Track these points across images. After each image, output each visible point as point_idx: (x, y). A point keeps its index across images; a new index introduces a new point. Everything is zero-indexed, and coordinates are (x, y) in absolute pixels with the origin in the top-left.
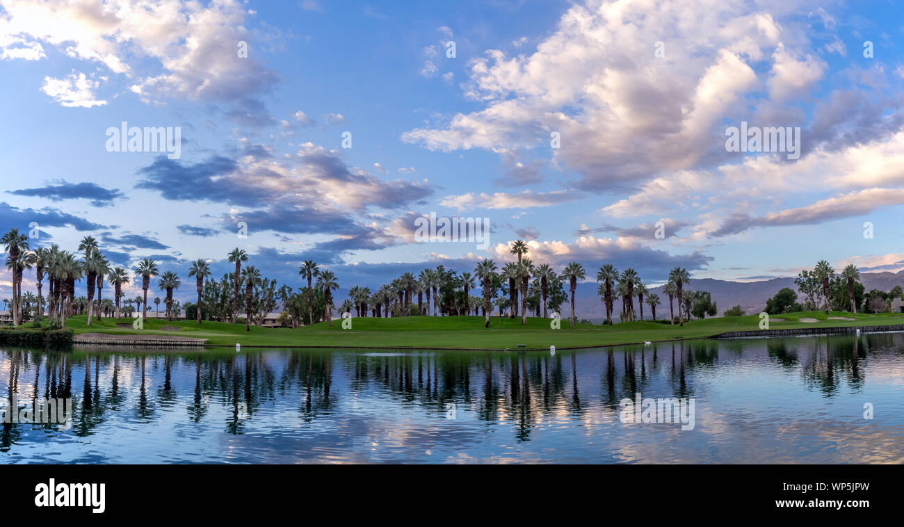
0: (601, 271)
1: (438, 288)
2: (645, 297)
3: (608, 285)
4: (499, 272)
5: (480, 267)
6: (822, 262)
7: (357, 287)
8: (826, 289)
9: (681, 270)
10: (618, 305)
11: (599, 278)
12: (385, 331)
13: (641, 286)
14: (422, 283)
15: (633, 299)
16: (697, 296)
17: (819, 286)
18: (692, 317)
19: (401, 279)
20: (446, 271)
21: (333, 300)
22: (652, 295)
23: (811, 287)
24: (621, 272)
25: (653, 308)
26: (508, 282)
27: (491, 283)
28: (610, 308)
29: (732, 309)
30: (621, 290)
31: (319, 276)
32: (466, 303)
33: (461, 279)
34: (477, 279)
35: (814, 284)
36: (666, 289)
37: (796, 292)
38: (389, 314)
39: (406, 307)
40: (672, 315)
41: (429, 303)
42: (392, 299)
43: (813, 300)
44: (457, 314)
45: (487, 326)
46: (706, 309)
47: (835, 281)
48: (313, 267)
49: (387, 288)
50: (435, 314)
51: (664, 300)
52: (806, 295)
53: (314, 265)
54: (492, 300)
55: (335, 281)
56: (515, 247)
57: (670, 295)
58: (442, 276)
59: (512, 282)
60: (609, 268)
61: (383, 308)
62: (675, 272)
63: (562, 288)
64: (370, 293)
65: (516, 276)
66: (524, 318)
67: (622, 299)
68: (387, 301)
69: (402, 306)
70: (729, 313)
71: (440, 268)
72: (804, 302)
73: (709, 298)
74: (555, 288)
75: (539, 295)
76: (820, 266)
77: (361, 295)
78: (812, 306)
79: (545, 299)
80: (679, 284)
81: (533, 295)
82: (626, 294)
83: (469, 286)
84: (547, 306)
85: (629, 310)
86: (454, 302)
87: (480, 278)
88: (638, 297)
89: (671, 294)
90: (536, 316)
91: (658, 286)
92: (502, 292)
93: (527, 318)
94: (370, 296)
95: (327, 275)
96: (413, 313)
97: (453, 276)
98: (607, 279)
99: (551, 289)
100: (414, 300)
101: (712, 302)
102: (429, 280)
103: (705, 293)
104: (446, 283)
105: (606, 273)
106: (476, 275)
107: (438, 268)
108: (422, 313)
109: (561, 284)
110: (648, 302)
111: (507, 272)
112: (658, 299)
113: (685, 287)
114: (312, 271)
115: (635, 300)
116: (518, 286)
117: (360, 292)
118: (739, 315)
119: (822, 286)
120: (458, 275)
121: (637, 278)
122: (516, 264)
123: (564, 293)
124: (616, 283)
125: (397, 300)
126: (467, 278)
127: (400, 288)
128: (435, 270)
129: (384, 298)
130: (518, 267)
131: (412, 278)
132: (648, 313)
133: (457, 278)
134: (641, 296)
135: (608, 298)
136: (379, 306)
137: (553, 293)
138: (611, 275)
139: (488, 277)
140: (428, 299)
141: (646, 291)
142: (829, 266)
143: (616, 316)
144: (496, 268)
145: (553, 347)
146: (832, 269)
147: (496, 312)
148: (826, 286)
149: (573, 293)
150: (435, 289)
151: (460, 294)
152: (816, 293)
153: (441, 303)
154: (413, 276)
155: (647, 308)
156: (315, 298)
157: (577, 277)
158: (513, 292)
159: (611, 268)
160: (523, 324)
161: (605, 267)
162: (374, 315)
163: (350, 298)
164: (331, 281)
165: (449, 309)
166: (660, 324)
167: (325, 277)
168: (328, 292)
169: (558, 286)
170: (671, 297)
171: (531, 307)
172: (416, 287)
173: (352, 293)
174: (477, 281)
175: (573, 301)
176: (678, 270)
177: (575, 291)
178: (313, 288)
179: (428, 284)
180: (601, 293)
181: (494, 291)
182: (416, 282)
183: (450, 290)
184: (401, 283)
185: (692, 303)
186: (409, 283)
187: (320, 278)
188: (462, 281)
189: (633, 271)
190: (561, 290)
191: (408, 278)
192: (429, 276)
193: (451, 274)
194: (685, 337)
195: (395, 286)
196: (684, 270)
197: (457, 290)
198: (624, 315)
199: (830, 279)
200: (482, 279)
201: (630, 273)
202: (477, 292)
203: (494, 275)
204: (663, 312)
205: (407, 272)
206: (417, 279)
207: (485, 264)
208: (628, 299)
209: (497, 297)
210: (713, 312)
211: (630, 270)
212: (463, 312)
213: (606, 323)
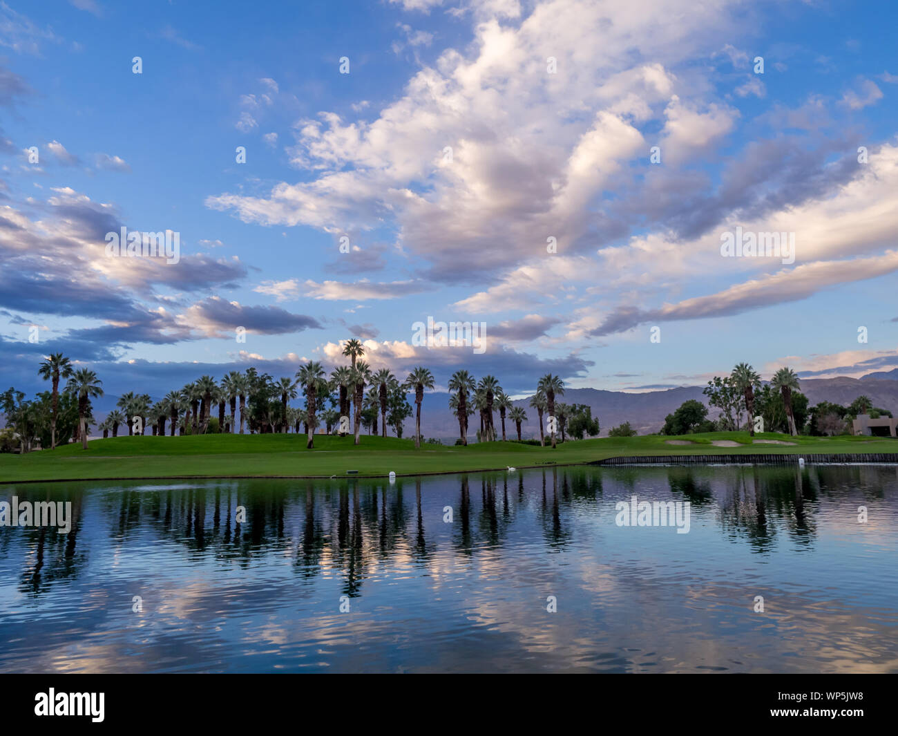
0: (453, 379)
1: (247, 398)
2: (508, 411)
3: (462, 396)
4: (328, 378)
5: (303, 371)
6: (742, 365)
7: (132, 394)
8: (749, 402)
9: (553, 378)
10: (475, 421)
11: (452, 387)
12: (168, 454)
13: (502, 398)
14: (226, 390)
15: (494, 413)
16: (573, 410)
17: (739, 398)
18: (568, 437)
19: (196, 384)
20: (259, 375)
21: (92, 412)
22: (516, 409)
23: (726, 400)
24: (478, 380)
25: (519, 425)
26: (338, 391)
27: (316, 392)
28: (464, 424)
29: (619, 427)
30: (478, 402)
31: (71, 377)
32: (284, 417)
33: (277, 386)
34: (299, 385)
35: (731, 395)
36: (534, 402)
37: (706, 405)
38: (177, 431)
39: (201, 421)
40: (542, 434)
41: (233, 416)
42: (183, 411)
43: (730, 416)
44: (269, 430)
45: (309, 447)
46: (585, 427)
47: (761, 390)
48: (63, 363)
49: (175, 396)
50: (242, 431)
51: (532, 414)
52: (720, 410)
53: (66, 360)
54: (317, 413)
55: (97, 385)
56: (348, 348)
57: (539, 409)
58: (252, 382)
59: (344, 390)
60: (463, 376)
61: (168, 423)
62: (545, 380)
63: (405, 399)
64: (151, 402)
65: (348, 383)
66: (357, 436)
67: (479, 413)
68: (174, 413)
69: (195, 420)
70: (615, 433)
71: (251, 372)
72: (718, 420)
73: (589, 413)
74: (397, 398)
75: (377, 408)
76: (739, 371)
77: (136, 405)
78: (729, 425)
79: (384, 413)
80: (551, 395)
81: (369, 407)
82: (485, 406)
83: (289, 395)
84: (387, 421)
85: (488, 428)
86: (267, 415)
87: (302, 385)
88: (499, 411)
89: (541, 407)
90: (372, 434)
91: (524, 397)
92: (330, 403)
93: (361, 436)
94: (151, 406)
95: (85, 376)
96: (212, 429)
97: (268, 382)
98: (461, 389)
99: (391, 401)
100: (214, 412)
101: (593, 418)
102: (236, 386)
103: (583, 407)
104: (257, 391)
105: (460, 381)
106: (297, 382)
107: (248, 371)
108: (223, 430)
109: (404, 394)
110: (511, 418)
111: (337, 378)
112: (524, 413)
113: (559, 399)
114: (61, 369)
115: (496, 415)
116: (350, 396)
117: (136, 401)
118: (629, 435)
119: (743, 397)
120: (274, 381)
121: (497, 387)
122: (348, 368)
123: (408, 406)
124: (472, 393)
125: (189, 413)
126: (286, 385)
127: (194, 397)
128: (243, 374)
129: (170, 409)
130: (350, 373)
131: (211, 384)
132: (511, 431)
133: (273, 384)
134: (503, 410)
135: (463, 412)
136: (162, 420)
137: (394, 405)
138: (467, 383)
139: (312, 384)
140: (233, 411)
141: (509, 404)
142: (751, 371)
143: (471, 435)
144: (323, 372)
145: (392, 474)
146: (756, 374)
147: (322, 428)
148: (749, 398)
149: (419, 405)
150: (242, 399)
151: (276, 405)
152: (735, 407)
153: (251, 417)
154: (213, 381)
155: (511, 425)
156: (63, 408)
157: (424, 386)
158: (345, 406)
159: (466, 375)
160: (355, 444)
161: (459, 374)
162: (154, 433)
163: (119, 409)
164: (91, 384)
165: (260, 425)
166: (528, 446)
167: (81, 378)
168: (84, 400)
169: (400, 396)
170: (541, 411)
171: (366, 423)
172: (217, 395)
173: (122, 402)
174: (299, 389)
175: (418, 415)
176: (549, 378)
177: (422, 402)
178: (60, 394)
179: (233, 392)
180: (453, 406)
181: (320, 402)
182: (218, 389)
183: (263, 400)
184: (196, 390)
185: (567, 420)
186: (207, 390)
187: (73, 380)
188: (279, 388)
189: (493, 379)
190: (404, 402)
191: (206, 382)
192: (236, 382)
193: (265, 379)
194: (558, 463)
195: (187, 393)
196: (556, 378)
197: (272, 400)
198: (482, 434)
199: (754, 388)
200: (305, 386)
201: (490, 381)
202: (298, 403)
203: (321, 381)
204: (530, 430)
205: (206, 376)
206: (219, 385)
207: (310, 367)
208: (486, 414)
209: (323, 409)
210: (594, 431)
211: (489, 377)
212: (279, 428)
213: (459, 443)
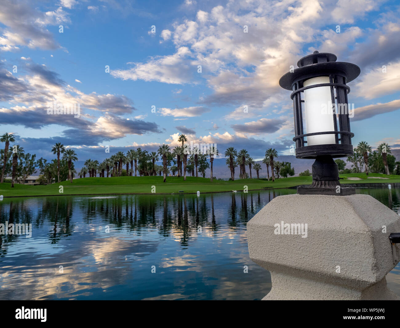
0: (227, 151)
1: (138, 161)
2: (253, 165)
3: (231, 159)
4: (172, 151)
5: (161, 149)
6: (363, 142)
7: (90, 160)
8: (366, 159)
9: (272, 150)
10: (238, 170)
11: (226, 155)
12: (105, 185)
13: (250, 159)
14: (129, 157)
15: (246, 166)
16: (283, 165)
17: (361, 158)
18: (280, 177)
19: (116, 155)
20: (142, 151)
21: (74, 168)
22: (257, 164)
23: (355, 158)
24: (238, 151)
25: (258, 171)
26: (176, 157)
27: (167, 158)
28: (233, 171)
29: (304, 172)
30: (239, 161)
31: (65, 153)
32: (154, 169)
33: (150, 155)
34: (159, 155)
35: (358, 156)
36: (264, 161)
37: (346, 162)
38: (110, 176)
39: (119, 171)
40: (268, 175)
41: (132, 169)
42: (111, 167)
43: (357, 166)
44: (148, 175)
45: (164, 181)
46: (288, 172)
47: (372, 154)
48: (61, 147)
49: (108, 160)
50: (136, 175)
51: (264, 167)
52: (352, 164)
53: (62, 146)
54: (168, 167)
55: (75, 156)
56: (180, 138)
57: (267, 164)
58: (140, 154)
59: (179, 157)
60: (232, 149)
61: (106, 172)
62: (269, 151)
63: (206, 160)
64: (98, 163)
65: (181, 154)
66: (185, 177)
67: (240, 166)
68: (108, 168)
69: (116, 171)
70: (302, 174)
71: (139, 149)
72: (352, 168)
73: (290, 166)
74: (202, 160)
75: (194, 164)
76: (361, 145)
77: (92, 164)
78: (357, 171)
79: (196, 167)
80: (272, 158)
81: (190, 164)
82: (242, 163)
83: (155, 159)
84: (198, 170)
85: (243, 173)
86: (146, 168)
87: (161, 155)
88: (248, 166)
89: (268, 163)
90: (192, 176)
91: (260, 160)
92: (173, 163)
93: (186, 177)
94: (98, 165)
95: (70, 152)
96: (123, 174)
97: (146, 154)
98: (231, 155)
99: (200, 161)
100: (124, 167)
101: (292, 168)
102: (133, 156)
103: (287, 163)
104: (142, 158)
105: (230, 152)
106: (158, 153)
107: (137, 149)
108: (129, 175)
109: (206, 158)
110: (254, 168)
111: (176, 152)
112: (260, 166)
113: (275, 160)
114: (60, 149)
115: (247, 167)
116: (182, 159)
117: (92, 163)
118: (308, 175)
119: (363, 157)
120: (149, 153)
121: (247, 154)
122: (181, 147)
123: (207, 163)
124: (236, 158)
125: (114, 168)
126: (154, 155)
127: (115, 161)
128: (136, 150)
129: (106, 166)
130: (181, 149)
131: (122, 155)
132: (254, 175)
133: (148, 155)
134: (250, 165)
135: (232, 167)
136: (103, 171)
137: (201, 163)
138: (233, 153)
139: (165, 154)
140: (132, 166)
141: (253, 162)
142: (367, 145)
143: (237, 176)
144: (169, 149)
145: (198, 192)
146: (369, 146)
147: (171, 174)
148: (366, 157)
149: (212, 163)
150: (136, 161)
151: (150, 163)
152: (359, 162)
153: (140, 169)
154: (123, 154)
155: (254, 171)
156: (62, 166)
158: (179, 163)
159: (233, 149)
160: (184, 180)
161: (229, 149)
162: (100, 176)
163: (85, 166)
164: (73, 155)
165: (144, 172)
166: (261, 181)
167: (68, 153)
168: (70, 162)
169: (204, 159)
170: (268, 165)
171: (189, 171)
172: (125, 160)
173: (86, 163)
174: (160, 157)
175: (212, 167)
176: (271, 150)
177: (213, 162)
178: (61, 160)
179: (132, 158)
180: (228, 163)
181: (169, 162)
182: (125, 157)
183: (144, 162)
184: (116, 158)
185: (280, 169)
186: (121, 158)
187: (65, 154)
188: (151, 156)
189: (245, 151)
190: (206, 162)
191: (120, 154)
192: (133, 154)
193: (145, 153)
194: (275, 187)
195: (112, 159)
196: (274, 150)
197: (148, 162)
198: (241, 175)
199: (368, 152)
200: (162, 155)
201: (244, 152)
202: (159, 162)
203: (169, 153)
204: (263, 174)
205: (120, 151)
206: (126, 156)
207: (163, 147)
208: (243, 166)
209: (171, 165)
210: (292, 173)
211: (243, 150)
212: (152, 174)
213: (230, 179)
